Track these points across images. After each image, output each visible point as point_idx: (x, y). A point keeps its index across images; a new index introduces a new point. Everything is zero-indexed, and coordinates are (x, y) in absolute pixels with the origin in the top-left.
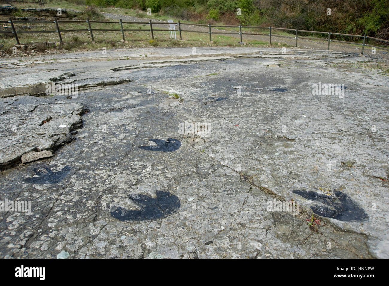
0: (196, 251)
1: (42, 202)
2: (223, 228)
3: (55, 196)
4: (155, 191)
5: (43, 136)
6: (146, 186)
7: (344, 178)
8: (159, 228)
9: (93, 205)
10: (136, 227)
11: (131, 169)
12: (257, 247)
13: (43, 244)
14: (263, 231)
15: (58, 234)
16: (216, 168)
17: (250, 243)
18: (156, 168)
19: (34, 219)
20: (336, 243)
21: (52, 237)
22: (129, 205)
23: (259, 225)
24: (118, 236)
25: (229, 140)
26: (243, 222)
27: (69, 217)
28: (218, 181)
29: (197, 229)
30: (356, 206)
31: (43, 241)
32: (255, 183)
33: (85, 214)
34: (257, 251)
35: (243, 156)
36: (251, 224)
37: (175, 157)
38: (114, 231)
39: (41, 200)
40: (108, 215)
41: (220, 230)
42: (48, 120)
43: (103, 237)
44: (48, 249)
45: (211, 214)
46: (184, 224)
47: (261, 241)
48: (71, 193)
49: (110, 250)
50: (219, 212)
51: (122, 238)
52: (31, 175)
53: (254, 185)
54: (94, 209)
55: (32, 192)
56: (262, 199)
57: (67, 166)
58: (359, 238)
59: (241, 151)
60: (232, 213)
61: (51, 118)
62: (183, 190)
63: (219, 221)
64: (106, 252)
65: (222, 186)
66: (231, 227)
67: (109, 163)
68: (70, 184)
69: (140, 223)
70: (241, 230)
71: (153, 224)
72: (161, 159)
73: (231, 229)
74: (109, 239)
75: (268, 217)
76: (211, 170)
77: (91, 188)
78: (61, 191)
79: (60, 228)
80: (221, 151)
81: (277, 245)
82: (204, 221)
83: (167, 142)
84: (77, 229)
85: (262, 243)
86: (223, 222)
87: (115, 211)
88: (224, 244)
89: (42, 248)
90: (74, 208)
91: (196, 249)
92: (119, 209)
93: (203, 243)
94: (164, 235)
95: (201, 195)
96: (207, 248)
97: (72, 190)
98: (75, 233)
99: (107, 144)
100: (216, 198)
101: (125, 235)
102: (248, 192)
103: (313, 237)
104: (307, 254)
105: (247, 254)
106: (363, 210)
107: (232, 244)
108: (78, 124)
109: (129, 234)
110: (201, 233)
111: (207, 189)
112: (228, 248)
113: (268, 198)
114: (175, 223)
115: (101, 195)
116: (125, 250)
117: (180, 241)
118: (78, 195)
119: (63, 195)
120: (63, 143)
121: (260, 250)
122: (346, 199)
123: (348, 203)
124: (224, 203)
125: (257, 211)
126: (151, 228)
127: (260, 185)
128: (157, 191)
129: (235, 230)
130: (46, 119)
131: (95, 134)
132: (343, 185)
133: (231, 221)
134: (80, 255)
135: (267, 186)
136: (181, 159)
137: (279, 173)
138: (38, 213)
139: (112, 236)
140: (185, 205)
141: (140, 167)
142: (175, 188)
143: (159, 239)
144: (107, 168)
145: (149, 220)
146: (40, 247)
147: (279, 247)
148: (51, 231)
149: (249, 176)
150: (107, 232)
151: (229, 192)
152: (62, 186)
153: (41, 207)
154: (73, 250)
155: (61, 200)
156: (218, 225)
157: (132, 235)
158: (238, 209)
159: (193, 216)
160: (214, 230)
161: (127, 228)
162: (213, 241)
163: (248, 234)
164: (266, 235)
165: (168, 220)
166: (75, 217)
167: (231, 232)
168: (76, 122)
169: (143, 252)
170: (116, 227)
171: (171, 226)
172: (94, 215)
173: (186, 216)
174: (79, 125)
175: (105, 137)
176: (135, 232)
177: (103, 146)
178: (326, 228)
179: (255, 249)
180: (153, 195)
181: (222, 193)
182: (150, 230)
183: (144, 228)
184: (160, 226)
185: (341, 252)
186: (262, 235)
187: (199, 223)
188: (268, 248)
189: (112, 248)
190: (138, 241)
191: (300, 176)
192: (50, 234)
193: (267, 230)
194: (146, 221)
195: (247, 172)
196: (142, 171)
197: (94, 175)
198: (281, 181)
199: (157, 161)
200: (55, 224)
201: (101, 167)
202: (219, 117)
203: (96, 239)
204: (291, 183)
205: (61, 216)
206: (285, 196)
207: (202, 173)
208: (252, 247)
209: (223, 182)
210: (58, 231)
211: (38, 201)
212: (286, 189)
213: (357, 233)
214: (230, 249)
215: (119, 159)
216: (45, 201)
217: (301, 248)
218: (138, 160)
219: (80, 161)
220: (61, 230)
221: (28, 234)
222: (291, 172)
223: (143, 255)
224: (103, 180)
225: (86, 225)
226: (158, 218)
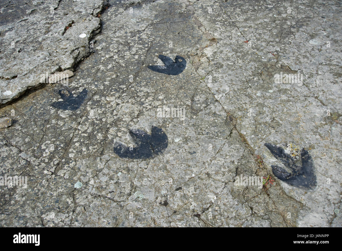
0: (167, 196)
1: (65, 131)
2: (193, 175)
3: (74, 125)
4: (151, 127)
5: (65, 50)
6: (145, 121)
7: (320, 135)
8: (146, 169)
9: (102, 139)
10: (130, 165)
11: (136, 97)
12: (212, 199)
13: (65, 173)
14: (222, 185)
15: (76, 164)
16: (209, 103)
17: (208, 194)
18: (158, 97)
19: (60, 148)
20: (275, 206)
21: (72, 167)
22: (128, 142)
23: (222, 177)
24: (117, 173)
25: (232, 64)
26: (210, 173)
27: (84, 149)
28: (206, 121)
29: (173, 174)
30: (313, 171)
31: (65, 170)
32: (237, 126)
33: (95, 147)
34: (211, 204)
35: (238, 89)
36: (216, 175)
37: (176, 84)
38: (114, 167)
39: (64, 129)
40: (112, 150)
41: (190, 177)
42: (70, 26)
43: (106, 172)
44: (69, 178)
45: (189, 159)
46: (165, 168)
47: (216, 194)
48: (86, 123)
49: (109, 185)
50: (195, 158)
51: (118, 175)
52: (57, 99)
53: (235, 128)
54: (102, 143)
55: (58, 120)
56: (235, 148)
57: (85, 89)
58: (296, 206)
59: (239, 83)
60: (205, 161)
61: (73, 22)
62: (174, 129)
63: (192, 169)
64: (107, 186)
65: (207, 127)
66: (199, 176)
67: (119, 88)
68: (86, 112)
69: (133, 162)
70: (206, 180)
71: (143, 164)
72: (164, 86)
73: (199, 177)
74: (110, 174)
75: (232, 170)
76: (204, 105)
77: (102, 118)
78: (79, 120)
79: (77, 159)
80: (220, 79)
81: (227, 201)
82: (181, 166)
83: (174, 62)
84: (89, 162)
85: (217, 197)
86: (195, 170)
87: (117, 147)
88: (189, 192)
89: (65, 177)
90: (88, 139)
91: (167, 193)
92: (120, 145)
93: (174, 189)
94: (148, 177)
95: (186, 136)
96: (176, 193)
97: (87, 120)
98: (87, 166)
99: (120, 61)
100: (197, 142)
101: (121, 172)
102: (227, 138)
103: (259, 197)
104: (246, 213)
105: (202, 204)
106: (316, 177)
107: (195, 193)
108: (97, 30)
109: (124, 171)
110: (175, 178)
111: (194, 130)
112: (191, 196)
113: (240, 149)
114: (159, 166)
115: (108, 128)
116: (120, 186)
117: (158, 184)
118: (91, 126)
119: (80, 125)
120: (82, 58)
121: (213, 203)
122: (309, 161)
123: (308, 166)
124: (202, 148)
125: (225, 162)
126: (141, 168)
127: (240, 131)
128: (153, 126)
129: (202, 179)
130: (68, 24)
131: (112, 44)
132: (314, 144)
133: (202, 169)
134: (89, 186)
135: (245, 133)
136: (181, 88)
137: (263, 118)
138: (62, 143)
139: (112, 172)
140: (171, 146)
141: (144, 95)
142: (168, 126)
143: (144, 179)
144: (117, 95)
145: (141, 159)
146: (64, 175)
147: (228, 203)
148: (71, 161)
149: (234, 117)
150: (109, 168)
151: (211, 135)
152: (80, 114)
153: (64, 137)
154: (85, 181)
155: (79, 130)
156: (190, 172)
157: (126, 172)
158: (211, 158)
159: (174, 160)
160: (186, 177)
161: (123, 165)
162: (182, 188)
163: (210, 185)
164: (223, 189)
165: (154, 161)
166: (88, 149)
167: (199, 181)
168: (95, 28)
169: (131, 190)
170: (116, 163)
171: (155, 168)
172: (101, 149)
173: (169, 159)
174: (98, 32)
175: (120, 49)
176: (128, 170)
177: (117, 63)
178: (275, 189)
179: (210, 201)
180: (149, 132)
181: (205, 135)
182: (139, 169)
183: (136, 167)
184: (147, 167)
185: (274, 216)
186: (220, 188)
187: (177, 168)
188: (220, 202)
189: (110, 183)
190: (129, 179)
191: (280, 125)
192: (70, 164)
193: (226, 184)
194: (138, 160)
195: (235, 112)
196: (145, 100)
197: (106, 102)
198: (260, 129)
199: (160, 88)
200: (74, 154)
201: (112, 92)
202: (233, 25)
203: (101, 174)
204: (268, 133)
205: (78, 147)
206: (256, 148)
207: (195, 108)
208: (209, 198)
209: (210, 122)
210: (76, 162)
211: (62, 130)
212: (260, 140)
213: (297, 201)
214: (192, 198)
215: (128, 83)
216: (67, 131)
217: (244, 207)
218: (144, 85)
219: (96, 83)
220: (78, 161)
221: (56, 163)
222: (274, 118)
223: (130, 193)
224: (112, 109)
225: (95, 159)
226: (148, 158)
